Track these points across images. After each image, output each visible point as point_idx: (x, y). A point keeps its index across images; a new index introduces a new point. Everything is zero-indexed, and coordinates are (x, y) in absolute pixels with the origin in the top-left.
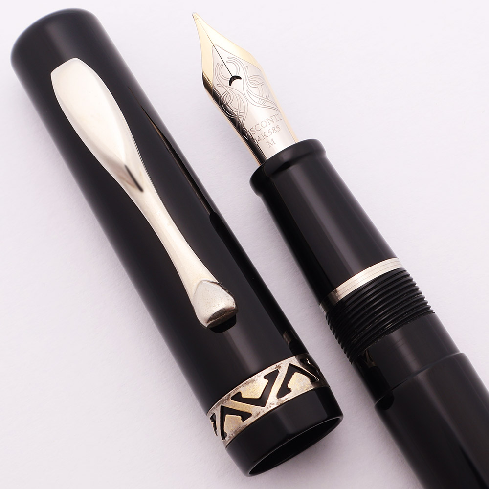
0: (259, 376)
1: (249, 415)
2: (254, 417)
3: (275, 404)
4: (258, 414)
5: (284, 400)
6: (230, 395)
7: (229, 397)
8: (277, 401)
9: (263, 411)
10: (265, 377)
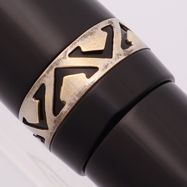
0: (96, 29)
1: (96, 69)
2: (103, 70)
3: (123, 54)
4: (106, 67)
5: (130, 52)
6: (66, 52)
7: (66, 55)
8: (124, 52)
9: (112, 63)
10: (103, 29)
